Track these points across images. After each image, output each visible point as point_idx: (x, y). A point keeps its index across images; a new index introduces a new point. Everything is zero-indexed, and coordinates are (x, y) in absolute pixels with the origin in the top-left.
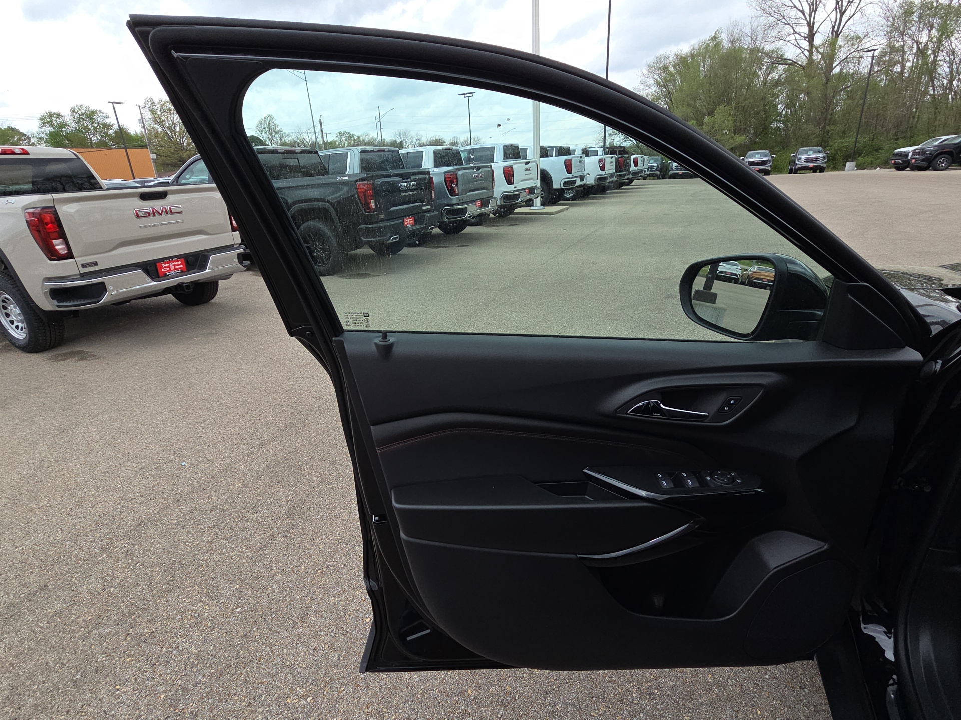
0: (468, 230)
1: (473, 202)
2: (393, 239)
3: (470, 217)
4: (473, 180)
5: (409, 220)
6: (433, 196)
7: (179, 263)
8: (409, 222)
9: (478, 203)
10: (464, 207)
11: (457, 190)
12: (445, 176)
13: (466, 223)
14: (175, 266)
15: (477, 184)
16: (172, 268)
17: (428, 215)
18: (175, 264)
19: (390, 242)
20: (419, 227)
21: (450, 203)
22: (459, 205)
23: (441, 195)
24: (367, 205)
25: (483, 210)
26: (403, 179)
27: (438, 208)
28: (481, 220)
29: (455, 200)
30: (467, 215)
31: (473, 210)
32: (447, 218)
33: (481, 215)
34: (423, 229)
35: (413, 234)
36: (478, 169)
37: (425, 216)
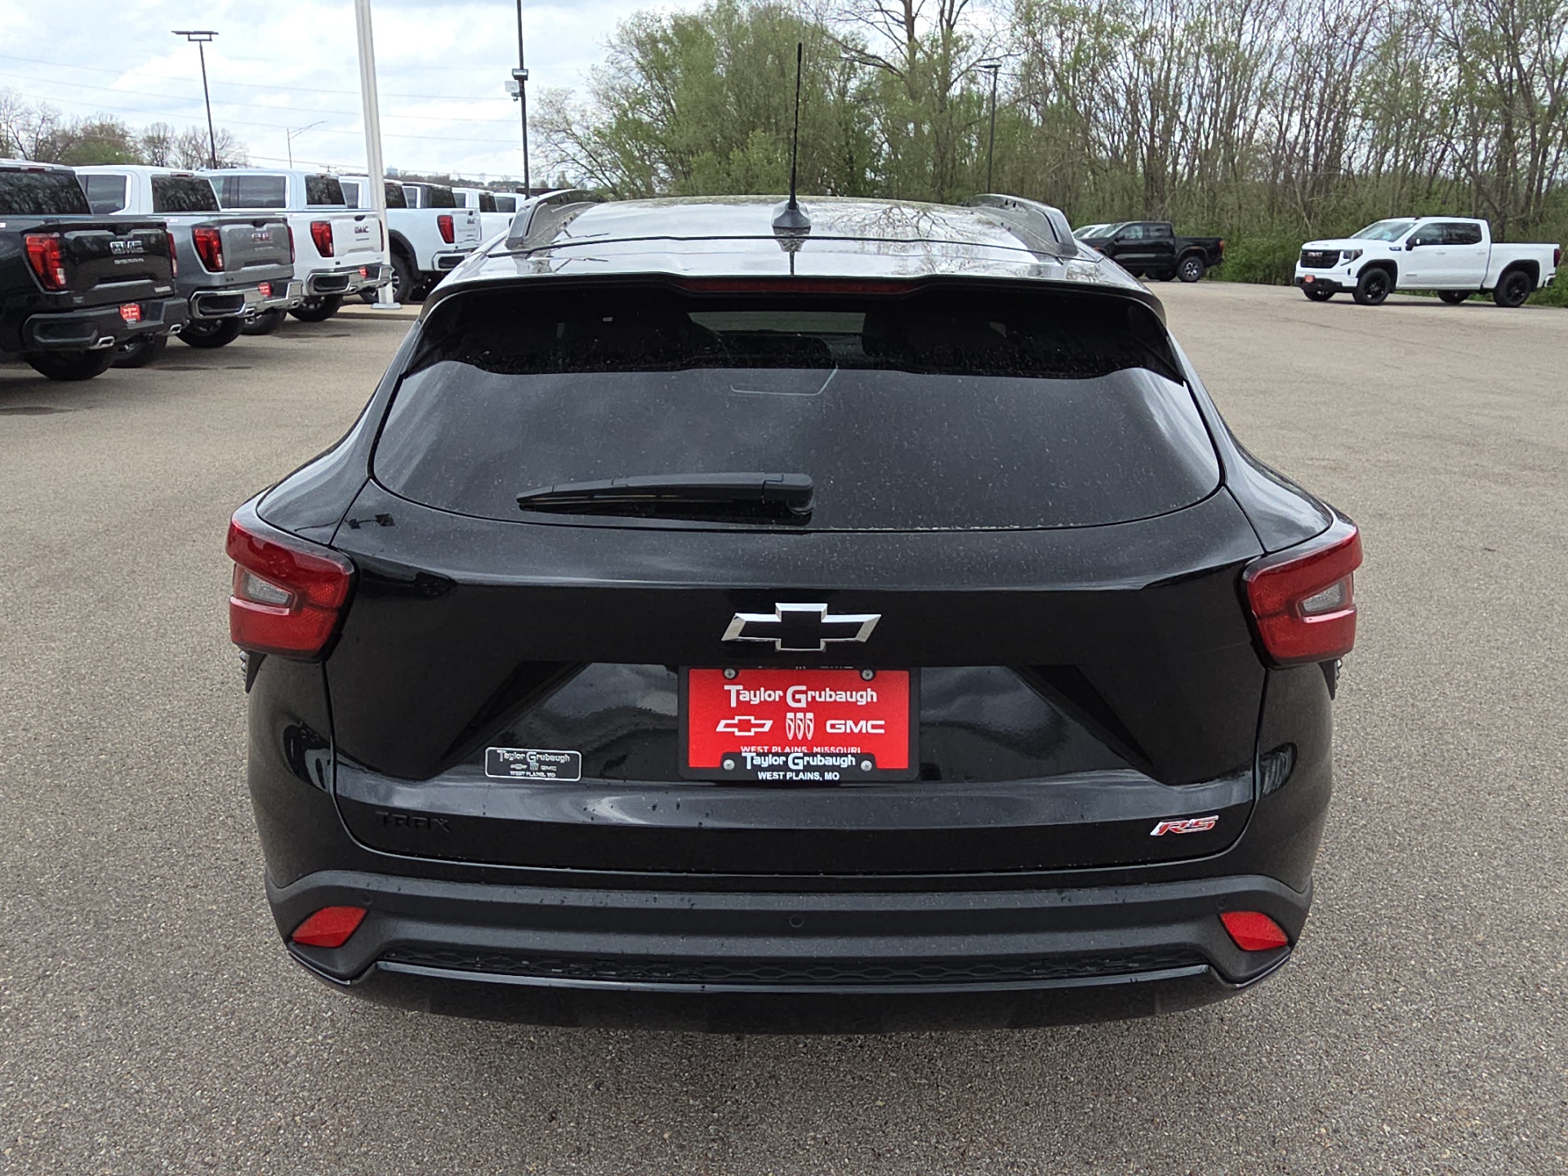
0: (241, 341)
1: (256, 284)
2: (103, 342)
3: (250, 312)
4: (252, 244)
5: (129, 310)
6: (175, 268)
8: (130, 313)
9: (265, 288)
10: (233, 292)
11: (220, 261)
12: (193, 232)
13: (233, 328)
15: (259, 252)
17: (167, 302)
19: (97, 347)
20: (147, 324)
21: (203, 283)
22: (226, 288)
23: (189, 269)
24: (49, 278)
25: (275, 302)
26: (117, 234)
27: (186, 291)
28: (270, 323)
29: (216, 278)
30: (244, 309)
31: (255, 300)
32: (201, 312)
33: (272, 310)
34: (160, 327)
35: (139, 336)
36: (257, 223)
37: (162, 303)
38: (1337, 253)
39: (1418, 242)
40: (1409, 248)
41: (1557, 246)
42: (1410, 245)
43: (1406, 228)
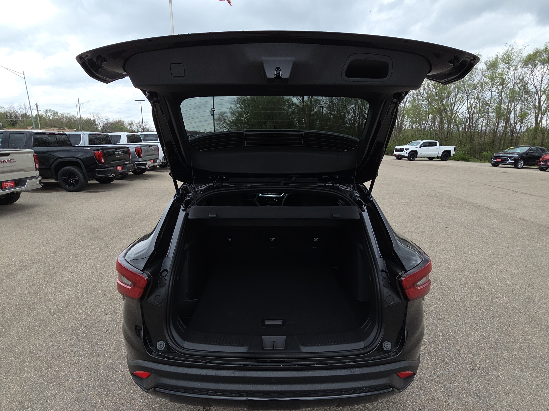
0: (146, 173)
1: (149, 160)
2: (112, 175)
3: (148, 167)
4: (148, 151)
5: (119, 167)
6: (130, 157)
7: (12, 183)
8: (119, 168)
9: (152, 161)
10: (145, 162)
11: (141, 155)
12: (135, 148)
13: (145, 170)
14: (10, 184)
15: (151, 153)
16: (9, 185)
17: (128, 165)
18: (10, 183)
19: (111, 176)
20: (123, 170)
21: (137, 160)
22: (142, 161)
23: (134, 157)
24: (100, 161)
25: (154, 164)
26: (116, 150)
27: (133, 162)
28: (153, 168)
29: (140, 159)
30: (147, 166)
31: (149, 164)
32: (137, 167)
33: (153, 166)
34: (126, 171)
35: (121, 174)
36: (150, 146)
37: (126, 166)
38: (403, 149)
39: (422, 146)
40: (420, 148)
41: (455, 147)
42: (420, 147)
43: (419, 143)
